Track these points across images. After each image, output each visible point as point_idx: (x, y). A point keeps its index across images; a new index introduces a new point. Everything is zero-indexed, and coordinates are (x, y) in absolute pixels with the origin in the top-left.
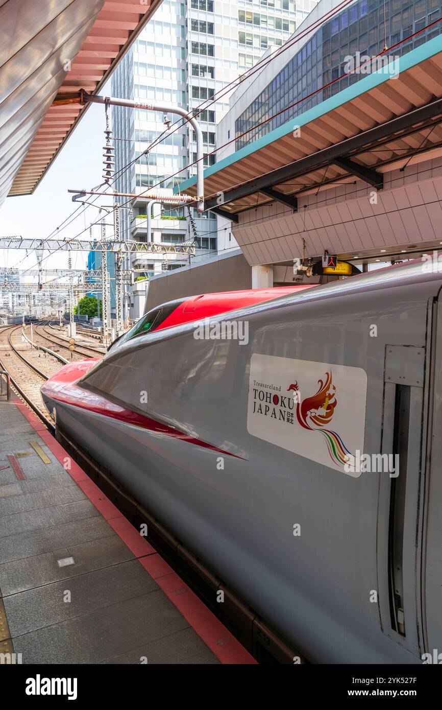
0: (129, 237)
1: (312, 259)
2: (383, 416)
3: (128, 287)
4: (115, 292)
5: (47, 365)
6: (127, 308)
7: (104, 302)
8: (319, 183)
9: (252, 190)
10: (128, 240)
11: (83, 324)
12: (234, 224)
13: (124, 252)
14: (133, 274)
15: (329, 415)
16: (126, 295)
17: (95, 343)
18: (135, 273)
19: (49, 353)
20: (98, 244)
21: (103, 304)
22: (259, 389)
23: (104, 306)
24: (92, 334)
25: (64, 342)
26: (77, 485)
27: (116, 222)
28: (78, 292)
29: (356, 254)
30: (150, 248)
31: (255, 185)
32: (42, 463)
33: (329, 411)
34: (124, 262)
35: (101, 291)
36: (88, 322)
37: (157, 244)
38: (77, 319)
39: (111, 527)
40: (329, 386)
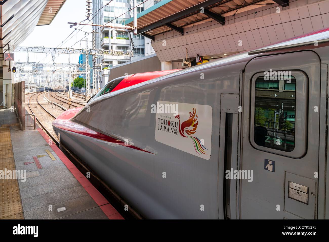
0: (100, 47)
1: (191, 59)
2: (220, 128)
3: (99, 73)
4: (93, 75)
5: (56, 112)
6: (99, 83)
7: (87, 80)
8: (194, 22)
9: (161, 24)
10: (100, 49)
11: (75, 91)
12: (152, 41)
13: (97, 55)
14: (102, 66)
15: (194, 129)
16: (98, 76)
17: (82, 101)
18: (103, 65)
19: (57, 106)
20: (84, 51)
21: (86, 81)
22: (161, 118)
23: (87, 82)
24: (80, 97)
25: (66, 100)
26: (69, 170)
27: (93, 40)
28: (74, 75)
29: (212, 56)
30: (110, 53)
31: (163, 22)
32: (51, 160)
33: (194, 127)
34: (97, 60)
35: (85, 75)
36: (78, 90)
37: (114, 50)
38: (73, 89)
39: (86, 191)
40: (194, 115)
